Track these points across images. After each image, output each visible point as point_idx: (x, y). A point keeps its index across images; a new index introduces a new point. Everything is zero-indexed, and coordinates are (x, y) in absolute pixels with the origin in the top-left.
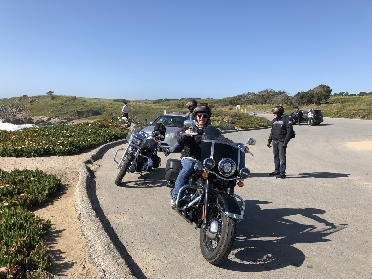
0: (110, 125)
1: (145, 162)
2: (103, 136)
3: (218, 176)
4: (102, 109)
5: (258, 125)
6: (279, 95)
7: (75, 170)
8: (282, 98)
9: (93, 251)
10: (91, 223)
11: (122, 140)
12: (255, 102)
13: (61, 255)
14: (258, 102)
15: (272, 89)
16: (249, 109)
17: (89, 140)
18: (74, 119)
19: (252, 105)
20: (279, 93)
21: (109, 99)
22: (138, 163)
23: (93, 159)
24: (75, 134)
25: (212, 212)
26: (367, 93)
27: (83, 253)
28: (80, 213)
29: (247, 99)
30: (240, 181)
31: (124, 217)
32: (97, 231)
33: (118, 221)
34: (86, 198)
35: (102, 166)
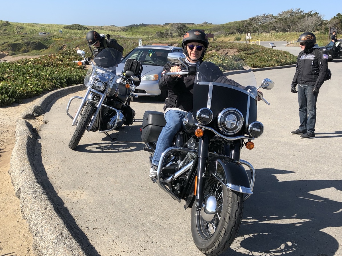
0: (60, 63)
1: (112, 117)
2: (50, 80)
3: (218, 134)
4: (48, 40)
5: (278, 62)
6: (310, 19)
7: (10, 129)
8: (314, 22)
9: (40, 240)
10: (35, 202)
11: (77, 85)
15: (299, 9)
16: (265, 39)
17: (29, 85)
18: (7, 55)
19: (269, 32)
20: (310, 15)
21: (58, 25)
22: (102, 117)
23: (37, 113)
24: (8, 77)
25: (209, 184)
27: (26, 243)
28: (20, 188)
29: (262, 23)
30: (248, 140)
31: (83, 193)
32: (44, 213)
33: (75, 199)
34: (27, 167)
35: (49, 123)
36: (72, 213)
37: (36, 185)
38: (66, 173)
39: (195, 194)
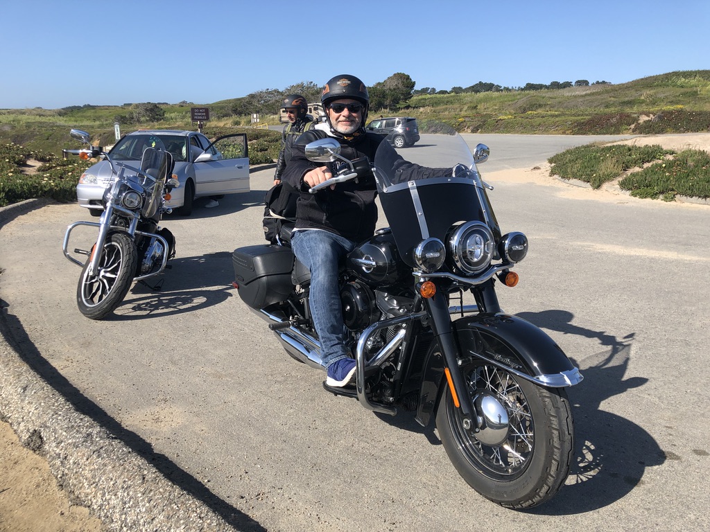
3: (459, 280)
15: (312, 82)
16: (272, 122)
19: (276, 114)
26: (463, 88)
28: (35, 431)
29: (265, 102)
30: (503, 271)
31: (171, 410)
32: (147, 492)
33: (165, 429)
34: (29, 376)
35: (6, 272)
36: (185, 466)
37: (81, 419)
38: (107, 372)
39: (457, 404)
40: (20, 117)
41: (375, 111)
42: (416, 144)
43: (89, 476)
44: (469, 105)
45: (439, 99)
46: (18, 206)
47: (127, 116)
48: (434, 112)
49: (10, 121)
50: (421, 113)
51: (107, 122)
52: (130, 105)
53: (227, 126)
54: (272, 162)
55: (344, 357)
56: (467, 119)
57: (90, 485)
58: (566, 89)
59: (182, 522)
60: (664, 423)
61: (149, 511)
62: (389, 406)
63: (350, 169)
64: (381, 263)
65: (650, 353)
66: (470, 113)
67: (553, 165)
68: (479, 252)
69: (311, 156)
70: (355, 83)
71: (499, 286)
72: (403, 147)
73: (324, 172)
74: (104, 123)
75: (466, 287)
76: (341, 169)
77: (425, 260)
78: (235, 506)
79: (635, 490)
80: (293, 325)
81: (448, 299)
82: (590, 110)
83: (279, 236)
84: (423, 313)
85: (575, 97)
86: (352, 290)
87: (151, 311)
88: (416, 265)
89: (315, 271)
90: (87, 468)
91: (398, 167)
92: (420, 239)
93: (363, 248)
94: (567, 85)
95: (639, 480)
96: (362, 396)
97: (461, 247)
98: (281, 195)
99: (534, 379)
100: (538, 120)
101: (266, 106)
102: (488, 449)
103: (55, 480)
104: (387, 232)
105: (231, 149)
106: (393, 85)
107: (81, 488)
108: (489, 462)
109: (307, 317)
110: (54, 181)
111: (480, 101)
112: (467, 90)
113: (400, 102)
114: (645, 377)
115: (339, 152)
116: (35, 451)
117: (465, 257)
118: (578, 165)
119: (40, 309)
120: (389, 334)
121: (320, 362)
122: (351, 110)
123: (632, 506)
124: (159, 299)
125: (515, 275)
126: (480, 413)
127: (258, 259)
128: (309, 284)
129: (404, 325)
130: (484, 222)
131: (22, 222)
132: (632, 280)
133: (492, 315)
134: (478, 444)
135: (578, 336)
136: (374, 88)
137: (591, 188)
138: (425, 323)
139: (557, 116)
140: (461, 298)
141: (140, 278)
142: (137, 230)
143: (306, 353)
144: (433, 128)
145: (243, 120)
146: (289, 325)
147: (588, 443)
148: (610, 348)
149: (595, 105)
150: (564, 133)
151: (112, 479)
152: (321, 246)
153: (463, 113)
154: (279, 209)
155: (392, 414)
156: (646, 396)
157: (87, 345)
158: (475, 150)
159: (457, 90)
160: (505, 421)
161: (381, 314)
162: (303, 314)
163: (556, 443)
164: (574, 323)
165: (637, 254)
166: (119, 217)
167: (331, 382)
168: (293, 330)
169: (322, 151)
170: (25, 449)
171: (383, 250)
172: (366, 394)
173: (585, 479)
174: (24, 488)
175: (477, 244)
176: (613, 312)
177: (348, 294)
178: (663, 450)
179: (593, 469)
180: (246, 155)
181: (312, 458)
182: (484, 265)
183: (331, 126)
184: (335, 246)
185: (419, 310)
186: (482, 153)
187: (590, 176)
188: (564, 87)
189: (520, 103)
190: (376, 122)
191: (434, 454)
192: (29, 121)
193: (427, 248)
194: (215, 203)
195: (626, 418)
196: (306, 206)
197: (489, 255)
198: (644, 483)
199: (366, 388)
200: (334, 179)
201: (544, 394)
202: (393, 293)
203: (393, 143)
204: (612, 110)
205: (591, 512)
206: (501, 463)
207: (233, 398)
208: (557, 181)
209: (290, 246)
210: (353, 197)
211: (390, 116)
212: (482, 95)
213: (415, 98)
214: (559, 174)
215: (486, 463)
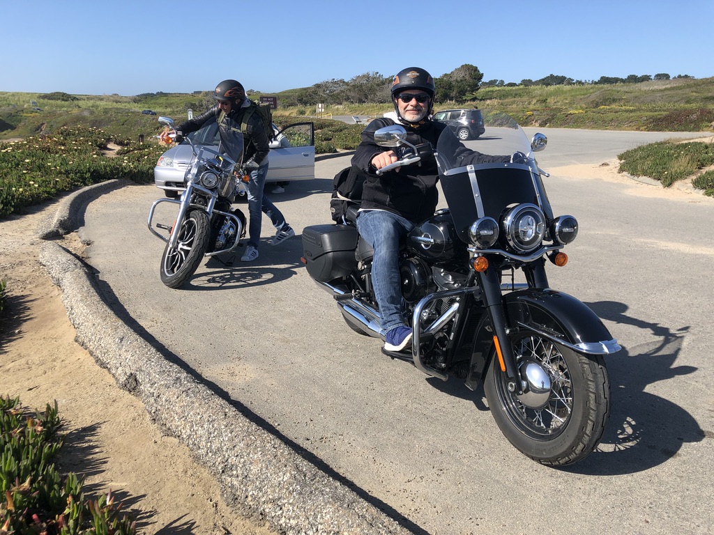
0: (63, 148)
2: (64, 174)
3: (510, 257)
4: (14, 116)
7: (24, 258)
11: (110, 181)
12: (347, 99)
13: (135, 506)
14: (353, 97)
15: (377, 73)
16: (337, 113)
17: (32, 183)
19: (341, 104)
23: (64, 229)
26: (533, 81)
28: (131, 374)
29: (331, 92)
30: (554, 251)
31: (244, 367)
32: (229, 425)
33: (239, 382)
34: (124, 329)
35: (95, 244)
36: (258, 411)
37: (171, 366)
38: (188, 332)
39: (503, 368)
40: (98, 103)
41: (441, 103)
42: (481, 136)
43: (179, 411)
44: (538, 98)
45: (507, 92)
46: (101, 186)
47: (197, 103)
48: (502, 104)
49: (89, 107)
50: (488, 105)
51: (178, 109)
52: (200, 92)
53: (293, 115)
54: (336, 151)
55: (401, 325)
56: (535, 113)
57: (180, 419)
58: (644, 83)
59: (259, 449)
60: (707, 407)
61: (231, 440)
62: (441, 371)
63: (414, 153)
64: (438, 241)
65: (703, 345)
66: (538, 106)
67: (623, 161)
68: (531, 232)
69: (379, 141)
70: (423, 75)
71: (548, 265)
72: (467, 139)
73: (390, 156)
74: (175, 110)
75: (518, 264)
76: (406, 153)
77: (479, 237)
78: (301, 446)
79: (670, 461)
80: (355, 297)
81: (500, 275)
82: (670, 106)
83: (345, 216)
84: (476, 288)
85: (653, 91)
86: (411, 266)
87: (223, 283)
88: (471, 242)
89: (378, 246)
90: (177, 405)
91: (459, 154)
92: (476, 218)
93: (423, 228)
94: (646, 78)
95: (676, 453)
96: (416, 358)
97: (513, 227)
98: (348, 179)
99: (574, 346)
100: (611, 115)
101: (331, 96)
102: (530, 412)
103: (148, 415)
104: (446, 213)
105: (296, 138)
106: (460, 76)
107: (172, 421)
108: (531, 425)
109: (368, 291)
110: (133, 164)
111: (550, 94)
112: (537, 83)
113: (466, 94)
114: (695, 366)
115: (405, 138)
116: (130, 392)
117: (517, 236)
118: (649, 163)
119: (126, 276)
120: (444, 306)
121: (379, 330)
122: (418, 100)
123: (666, 473)
124: (231, 273)
125: (564, 256)
126: (524, 378)
127: (326, 236)
128: (372, 260)
129: (458, 299)
130: (537, 204)
131: (106, 200)
132: (694, 278)
133: (540, 290)
134: (522, 408)
135: (631, 326)
136: (441, 80)
137: (661, 186)
138: (478, 298)
139: (631, 111)
140: (513, 275)
141: (214, 253)
142: (214, 208)
143: (366, 323)
144: (499, 122)
145: (308, 109)
146: (351, 297)
147: (629, 419)
148: (662, 338)
149: (675, 100)
150: (638, 129)
151: (199, 414)
152: (384, 224)
153: (531, 107)
154: (346, 192)
155: (444, 379)
156: (693, 383)
157: (168, 309)
158: (533, 139)
159: (527, 83)
160: (547, 386)
161: (437, 288)
162: (364, 289)
163: (592, 405)
164: (628, 314)
165: (704, 253)
166: (199, 196)
167: (389, 347)
168: (354, 302)
169: (389, 137)
170: (122, 390)
171: (441, 229)
172: (421, 358)
173: (622, 448)
174: (122, 421)
175: (529, 225)
176: (669, 306)
177: (406, 268)
178: (704, 430)
179: (631, 441)
180: (313, 143)
181: (369, 413)
182: (536, 244)
183: (399, 115)
184: (397, 225)
185: (472, 284)
186: (540, 143)
187: (661, 173)
188: (643, 81)
189: (593, 97)
190: (442, 113)
191: (481, 418)
192: (107, 107)
193: (482, 226)
194: (281, 190)
195: (670, 400)
196: (371, 188)
197: (540, 235)
198: (680, 455)
199: (421, 353)
200: (399, 162)
201: (584, 361)
202: (449, 269)
203: (458, 135)
204: (694, 105)
205: (625, 475)
206: (542, 425)
207: (300, 359)
208: (626, 178)
209: (355, 226)
210: (415, 181)
211: (456, 108)
212: (552, 88)
213: (482, 90)
214: (628, 171)
215: (528, 425)
